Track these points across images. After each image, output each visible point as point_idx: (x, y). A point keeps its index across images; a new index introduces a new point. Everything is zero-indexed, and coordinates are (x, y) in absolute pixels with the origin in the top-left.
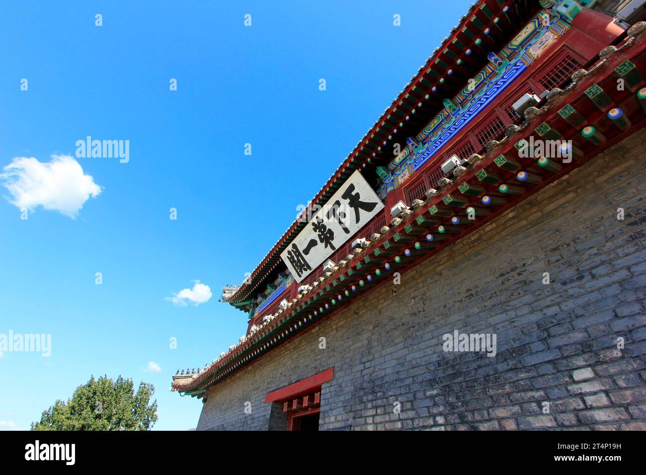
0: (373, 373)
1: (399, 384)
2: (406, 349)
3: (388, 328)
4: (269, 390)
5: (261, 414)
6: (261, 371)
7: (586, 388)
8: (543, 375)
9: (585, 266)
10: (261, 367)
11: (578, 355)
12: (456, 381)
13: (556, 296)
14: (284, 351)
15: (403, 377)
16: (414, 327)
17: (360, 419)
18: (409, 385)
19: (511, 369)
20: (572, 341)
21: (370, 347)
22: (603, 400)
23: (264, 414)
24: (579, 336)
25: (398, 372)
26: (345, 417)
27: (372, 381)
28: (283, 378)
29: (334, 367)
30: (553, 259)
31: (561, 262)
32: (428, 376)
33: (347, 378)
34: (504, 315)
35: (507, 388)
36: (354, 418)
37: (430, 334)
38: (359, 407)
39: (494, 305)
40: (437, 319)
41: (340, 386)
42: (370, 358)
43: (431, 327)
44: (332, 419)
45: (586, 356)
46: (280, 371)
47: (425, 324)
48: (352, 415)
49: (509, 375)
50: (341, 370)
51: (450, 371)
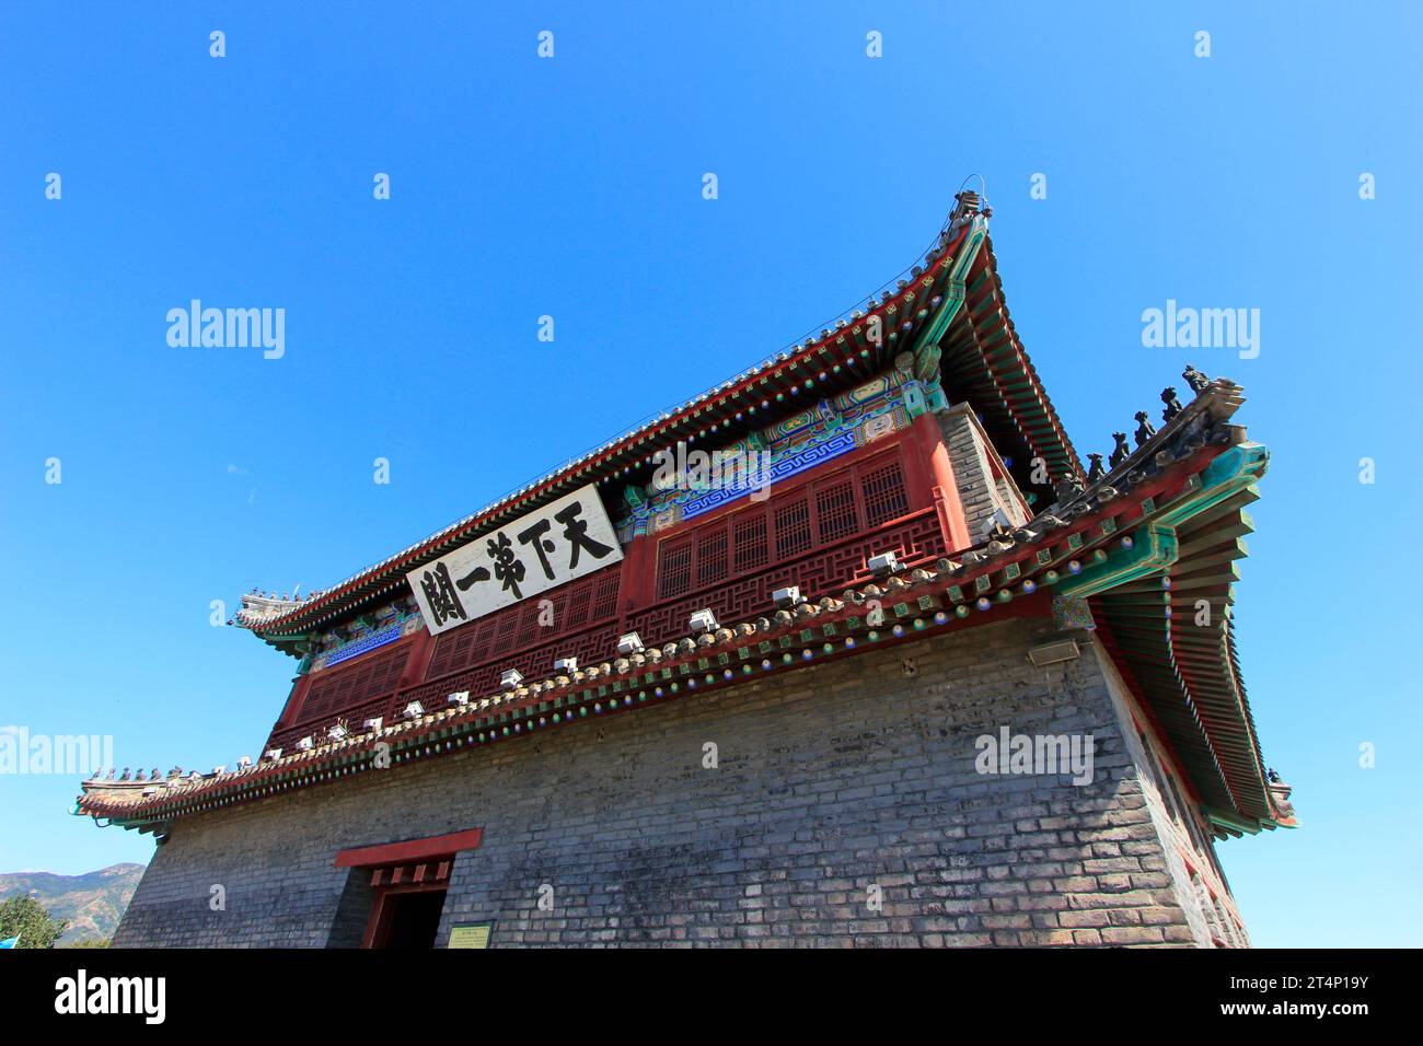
0: (543, 849)
1: (575, 871)
2: (596, 826)
3: (579, 788)
4: (346, 845)
5: (323, 886)
6: (329, 805)
7: (752, 904)
8: (725, 886)
9: (793, 779)
10: (332, 798)
11: (757, 871)
12: (644, 878)
13: (761, 803)
14: (390, 779)
15: (584, 862)
16: (613, 796)
17: (511, 912)
18: (588, 874)
19: (700, 875)
20: (756, 856)
21: (547, 808)
22: (758, 916)
23: (329, 885)
24: (763, 851)
25: (577, 855)
26: (488, 906)
27: (539, 861)
28: (379, 827)
29: (483, 828)
30: (772, 761)
31: (777, 767)
32: (614, 867)
33: (501, 850)
34: (712, 811)
35: (690, 895)
36: (502, 910)
37: (630, 812)
38: (512, 895)
39: (706, 796)
40: (644, 793)
41: (489, 859)
42: (544, 826)
43: (634, 803)
44: (466, 908)
45: (762, 873)
46: (376, 813)
47: (628, 797)
48: (499, 904)
49: (697, 880)
50: (495, 834)
51: (639, 865)
